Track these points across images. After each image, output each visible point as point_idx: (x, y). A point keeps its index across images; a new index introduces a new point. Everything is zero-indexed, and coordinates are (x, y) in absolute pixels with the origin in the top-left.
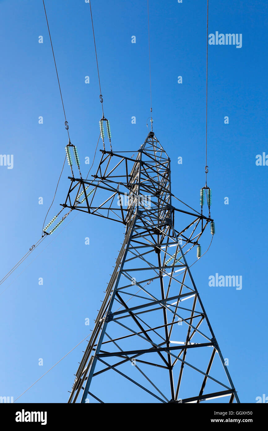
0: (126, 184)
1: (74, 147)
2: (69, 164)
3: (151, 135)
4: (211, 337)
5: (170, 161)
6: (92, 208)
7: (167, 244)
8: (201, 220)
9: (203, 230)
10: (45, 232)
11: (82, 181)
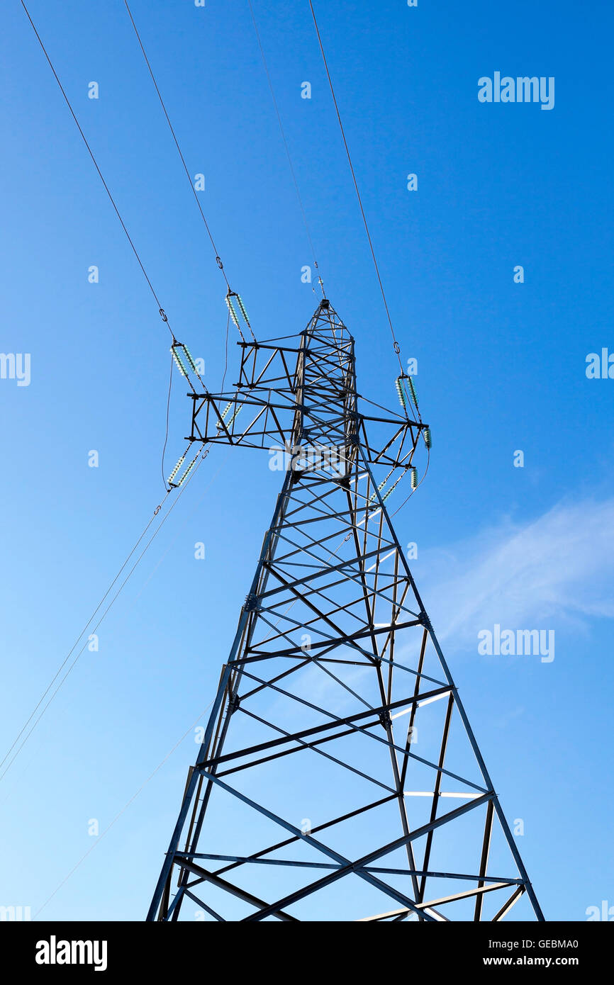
0: (290, 390)
1: (183, 346)
2: (183, 374)
3: (325, 304)
4: (418, 611)
5: (353, 342)
6: (235, 436)
7: (357, 473)
8: (409, 428)
9: (415, 445)
10: (171, 484)
11: (209, 397)
